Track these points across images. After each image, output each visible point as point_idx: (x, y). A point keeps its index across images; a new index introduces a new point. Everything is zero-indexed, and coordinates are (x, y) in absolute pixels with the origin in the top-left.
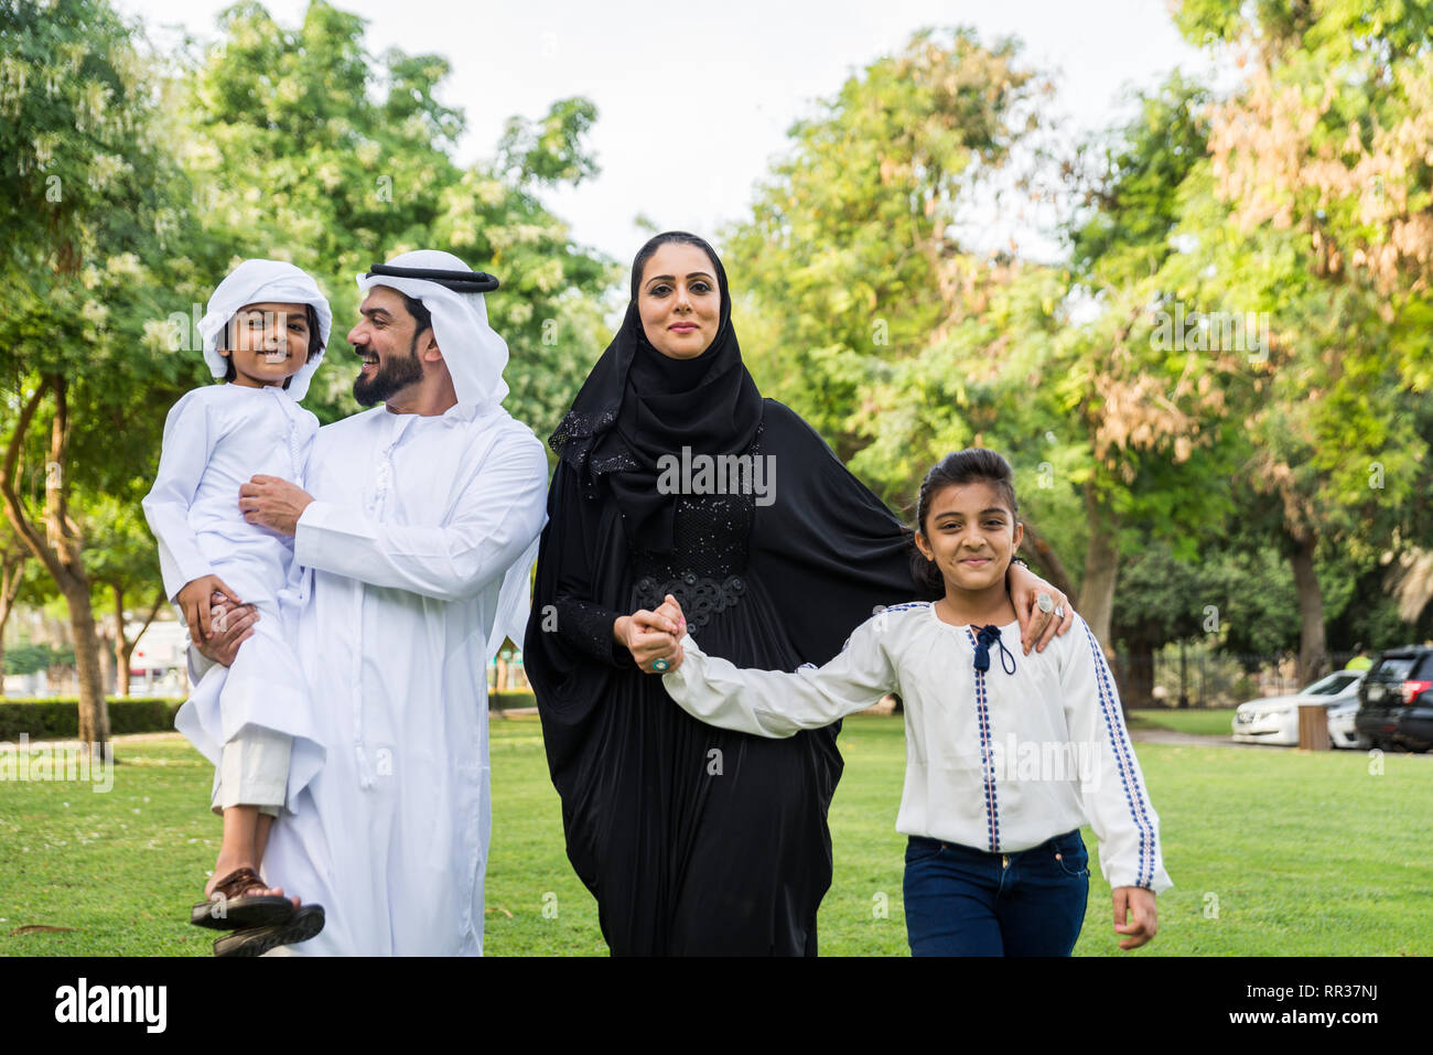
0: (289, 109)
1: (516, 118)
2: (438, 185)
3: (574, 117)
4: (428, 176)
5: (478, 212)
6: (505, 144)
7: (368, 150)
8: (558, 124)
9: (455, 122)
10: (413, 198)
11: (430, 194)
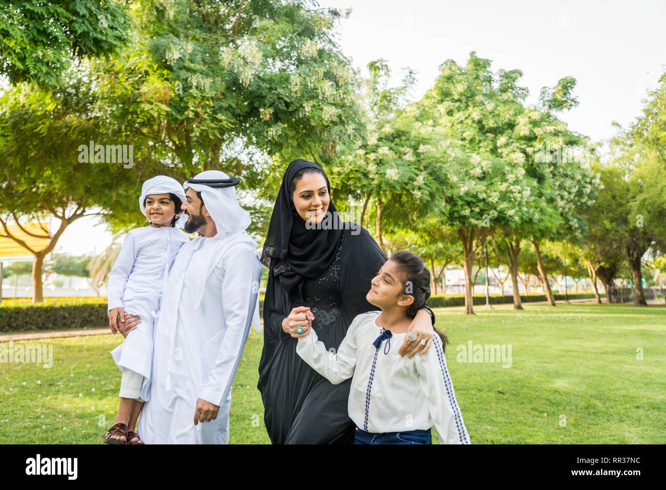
0: (461, 94)
1: (544, 88)
2: (515, 115)
3: (567, 85)
4: (512, 112)
5: (531, 123)
6: (541, 98)
7: (490, 106)
8: (560, 88)
9: (525, 92)
10: (507, 120)
11: (513, 119)
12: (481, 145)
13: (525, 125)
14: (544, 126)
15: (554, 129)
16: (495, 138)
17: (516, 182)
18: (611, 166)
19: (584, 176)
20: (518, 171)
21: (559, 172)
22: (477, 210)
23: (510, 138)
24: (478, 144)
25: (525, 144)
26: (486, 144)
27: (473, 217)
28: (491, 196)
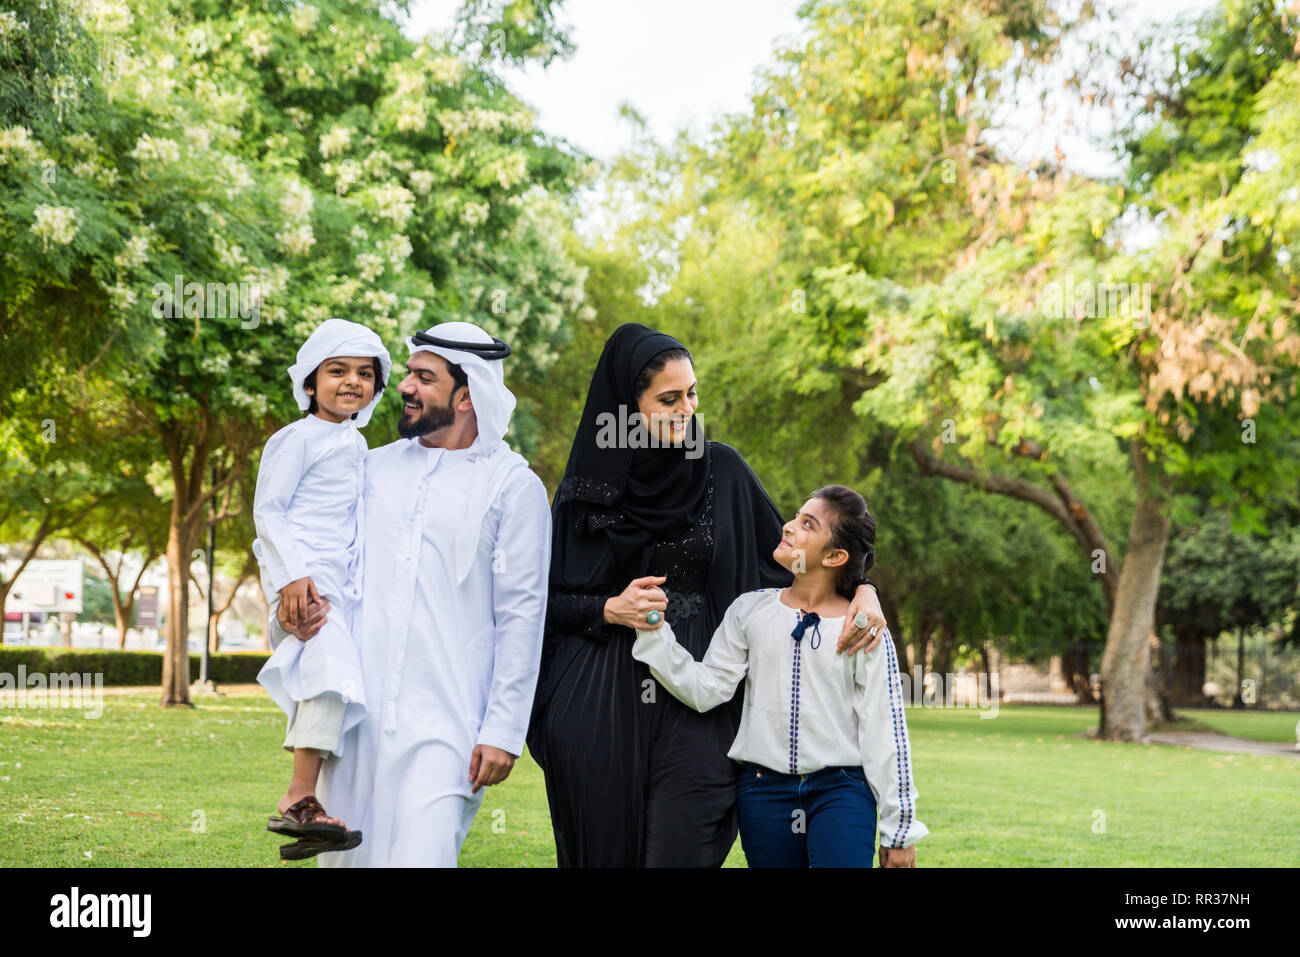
2: (384, 59)
4: (374, 49)
6: (464, 14)
7: (304, 17)
10: (354, 73)
11: (375, 70)
12: (269, 142)
13: (413, 95)
14: (471, 107)
15: (502, 124)
16: (314, 125)
17: (382, 282)
18: (611, 249)
19: (547, 273)
20: (389, 244)
21: (473, 255)
22: (253, 358)
23: (364, 131)
24: (258, 138)
25: (408, 157)
26: (285, 141)
27: (238, 383)
28: (301, 319)
